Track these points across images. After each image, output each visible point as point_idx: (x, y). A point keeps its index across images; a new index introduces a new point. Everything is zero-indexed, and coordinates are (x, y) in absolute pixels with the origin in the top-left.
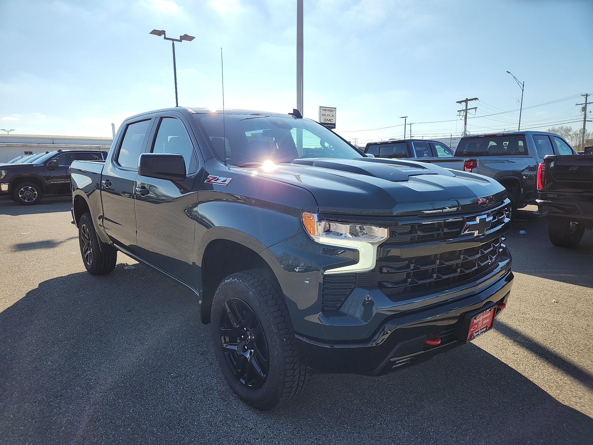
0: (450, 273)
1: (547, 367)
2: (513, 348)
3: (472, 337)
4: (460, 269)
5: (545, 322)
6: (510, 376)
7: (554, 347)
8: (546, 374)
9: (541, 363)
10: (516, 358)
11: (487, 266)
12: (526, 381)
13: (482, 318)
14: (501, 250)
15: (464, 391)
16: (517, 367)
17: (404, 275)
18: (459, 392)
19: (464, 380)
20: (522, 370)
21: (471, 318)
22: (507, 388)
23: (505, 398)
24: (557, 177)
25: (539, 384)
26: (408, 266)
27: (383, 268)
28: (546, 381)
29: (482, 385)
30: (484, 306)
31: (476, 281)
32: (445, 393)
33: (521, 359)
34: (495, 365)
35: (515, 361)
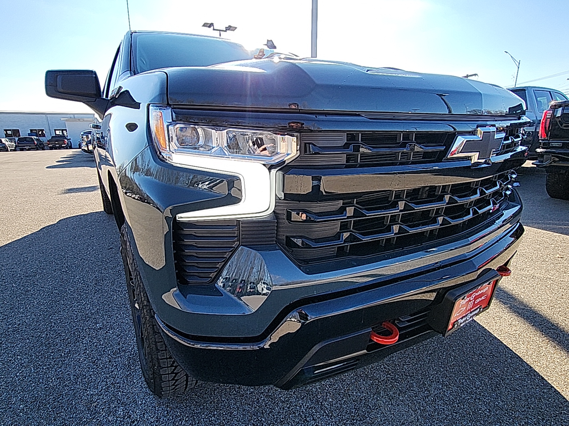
0: (424, 224)
1: (558, 349)
2: (509, 316)
3: (456, 325)
4: (442, 218)
5: (550, 283)
6: (506, 361)
7: (566, 317)
8: (558, 360)
9: (549, 341)
10: (514, 332)
11: (488, 213)
12: (531, 372)
13: (474, 296)
14: (508, 193)
15: (438, 382)
16: (515, 346)
17: (337, 227)
18: (432, 382)
19: (441, 362)
20: (522, 351)
21: (456, 299)
22: (503, 380)
23: (499, 400)
24: (564, 125)
25: (549, 377)
26: (342, 210)
27: (292, 212)
28: (560, 374)
29: (465, 372)
30: (479, 276)
31: (469, 239)
32: (412, 383)
33: (521, 334)
34: (485, 340)
35: (512, 336)
